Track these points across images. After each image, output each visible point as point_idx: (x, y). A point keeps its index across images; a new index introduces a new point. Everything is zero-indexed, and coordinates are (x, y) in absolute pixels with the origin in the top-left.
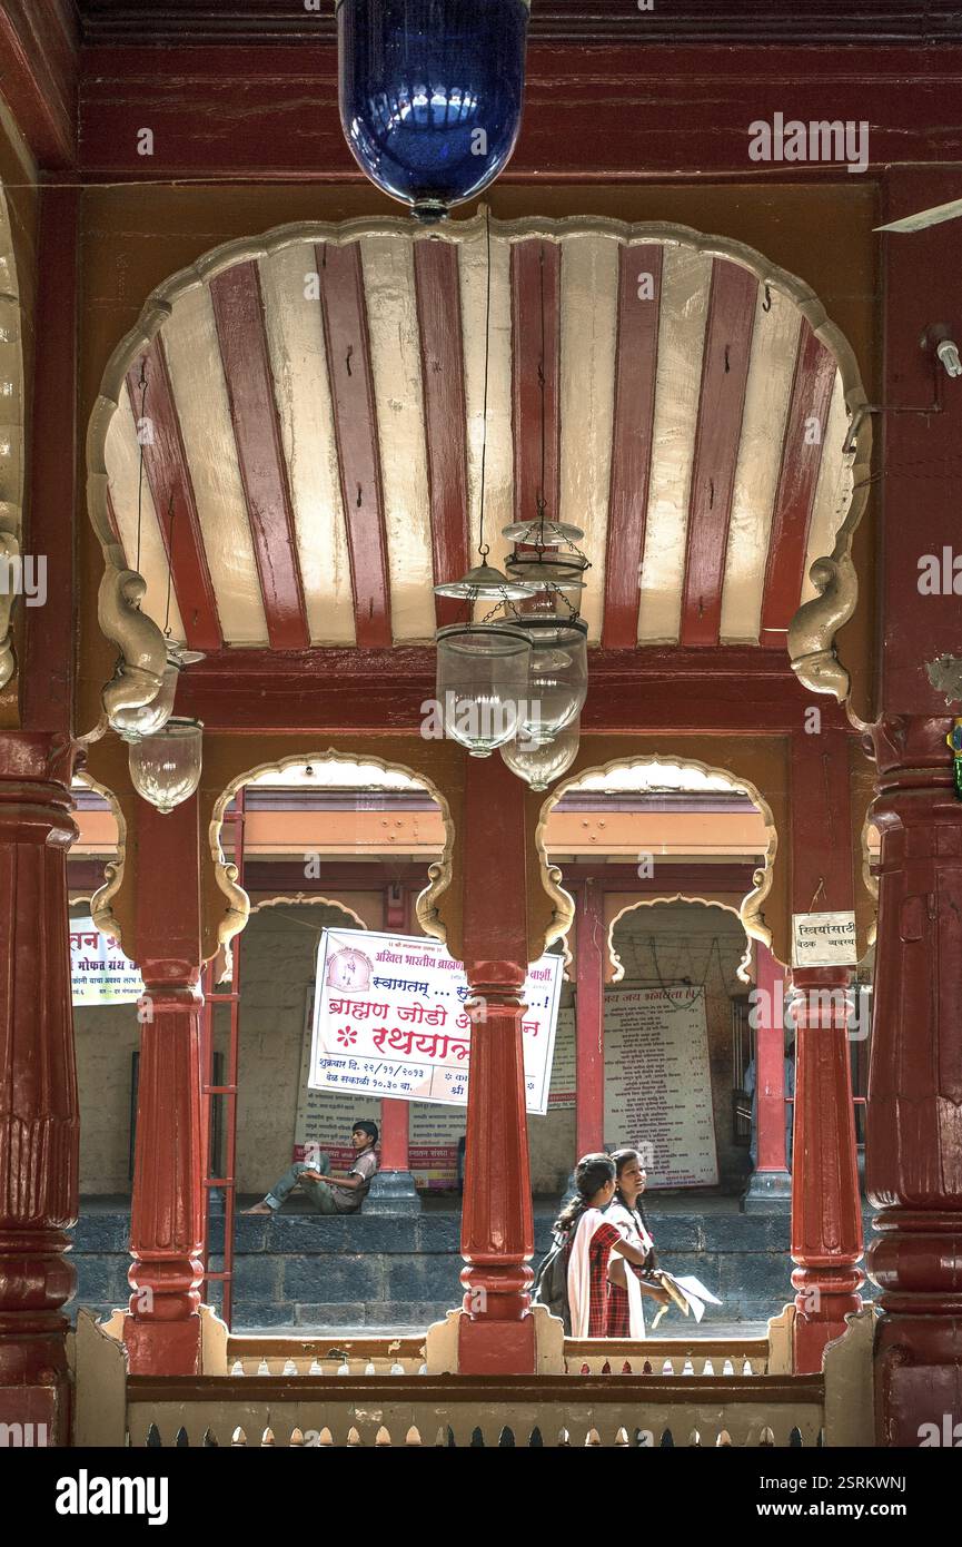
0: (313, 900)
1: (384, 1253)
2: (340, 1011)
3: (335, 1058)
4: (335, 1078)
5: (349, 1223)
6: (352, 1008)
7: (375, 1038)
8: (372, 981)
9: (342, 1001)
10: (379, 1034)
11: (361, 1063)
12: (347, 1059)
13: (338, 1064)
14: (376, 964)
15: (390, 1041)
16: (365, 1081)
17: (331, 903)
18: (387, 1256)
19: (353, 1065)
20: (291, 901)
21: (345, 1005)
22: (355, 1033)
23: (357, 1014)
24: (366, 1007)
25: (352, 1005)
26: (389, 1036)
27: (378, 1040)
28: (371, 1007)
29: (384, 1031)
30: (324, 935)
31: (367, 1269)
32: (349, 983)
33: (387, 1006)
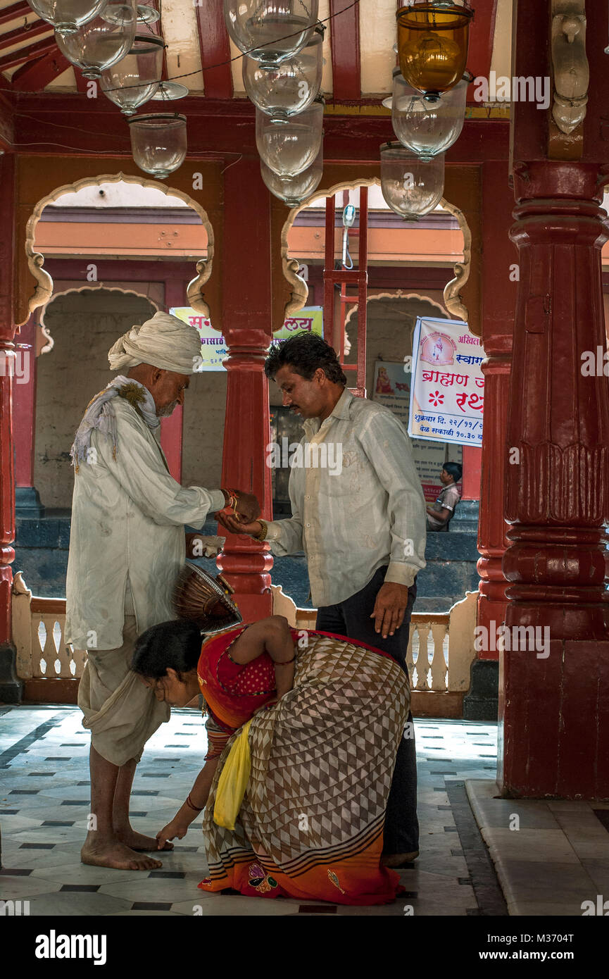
0: (409, 296)
1: (467, 561)
2: (431, 379)
3: (426, 414)
4: (427, 430)
5: (440, 538)
6: (440, 378)
7: (458, 400)
8: (455, 357)
9: (432, 372)
10: (461, 398)
11: (447, 419)
12: (436, 416)
13: (429, 419)
14: (458, 345)
15: (469, 403)
16: (450, 432)
17: (423, 298)
18: (469, 564)
19: (441, 420)
20: (391, 296)
21: (435, 375)
22: (442, 396)
23: (444, 382)
24: (451, 376)
25: (440, 376)
26: (468, 399)
27: (460, 402)
28: (455, 377)
29: (464, 396)
30: (418, 322)
31: (453, 573)
32: (437, 359)
33: (467, 377)
